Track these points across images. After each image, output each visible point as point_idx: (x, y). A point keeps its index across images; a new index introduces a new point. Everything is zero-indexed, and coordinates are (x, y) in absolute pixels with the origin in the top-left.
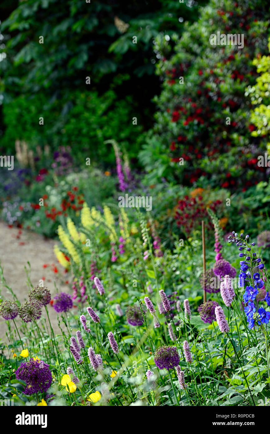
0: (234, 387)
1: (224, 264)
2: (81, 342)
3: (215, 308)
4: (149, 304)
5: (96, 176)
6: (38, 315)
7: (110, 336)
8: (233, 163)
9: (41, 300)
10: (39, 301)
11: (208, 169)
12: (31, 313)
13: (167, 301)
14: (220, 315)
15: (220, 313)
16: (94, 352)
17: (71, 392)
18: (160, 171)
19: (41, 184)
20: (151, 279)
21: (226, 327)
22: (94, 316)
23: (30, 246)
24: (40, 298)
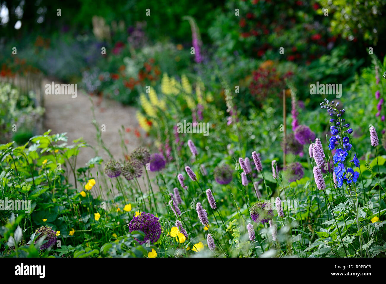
0: (322, 239)
1: (304, 129)
2: (178, 198)
3: (314, 168)
4: (243, 165)
5: (169, 50)
6: (139, 174)
7: (208, 193)
8: (299, 38)
9: (141, 161)
10: (140, 161)
11: (276, 44)
12: (133, 172)
13: (259, 162)
14: (318, 174)
15: (318, 173)
16: (201, 207)
17: (180, 242)
18: (231, 45)
19: (118, 57)
20: (233, 142)
21: (323, 186)
22: (192, 175)
23: (110, 112)
24: (141, 158)
